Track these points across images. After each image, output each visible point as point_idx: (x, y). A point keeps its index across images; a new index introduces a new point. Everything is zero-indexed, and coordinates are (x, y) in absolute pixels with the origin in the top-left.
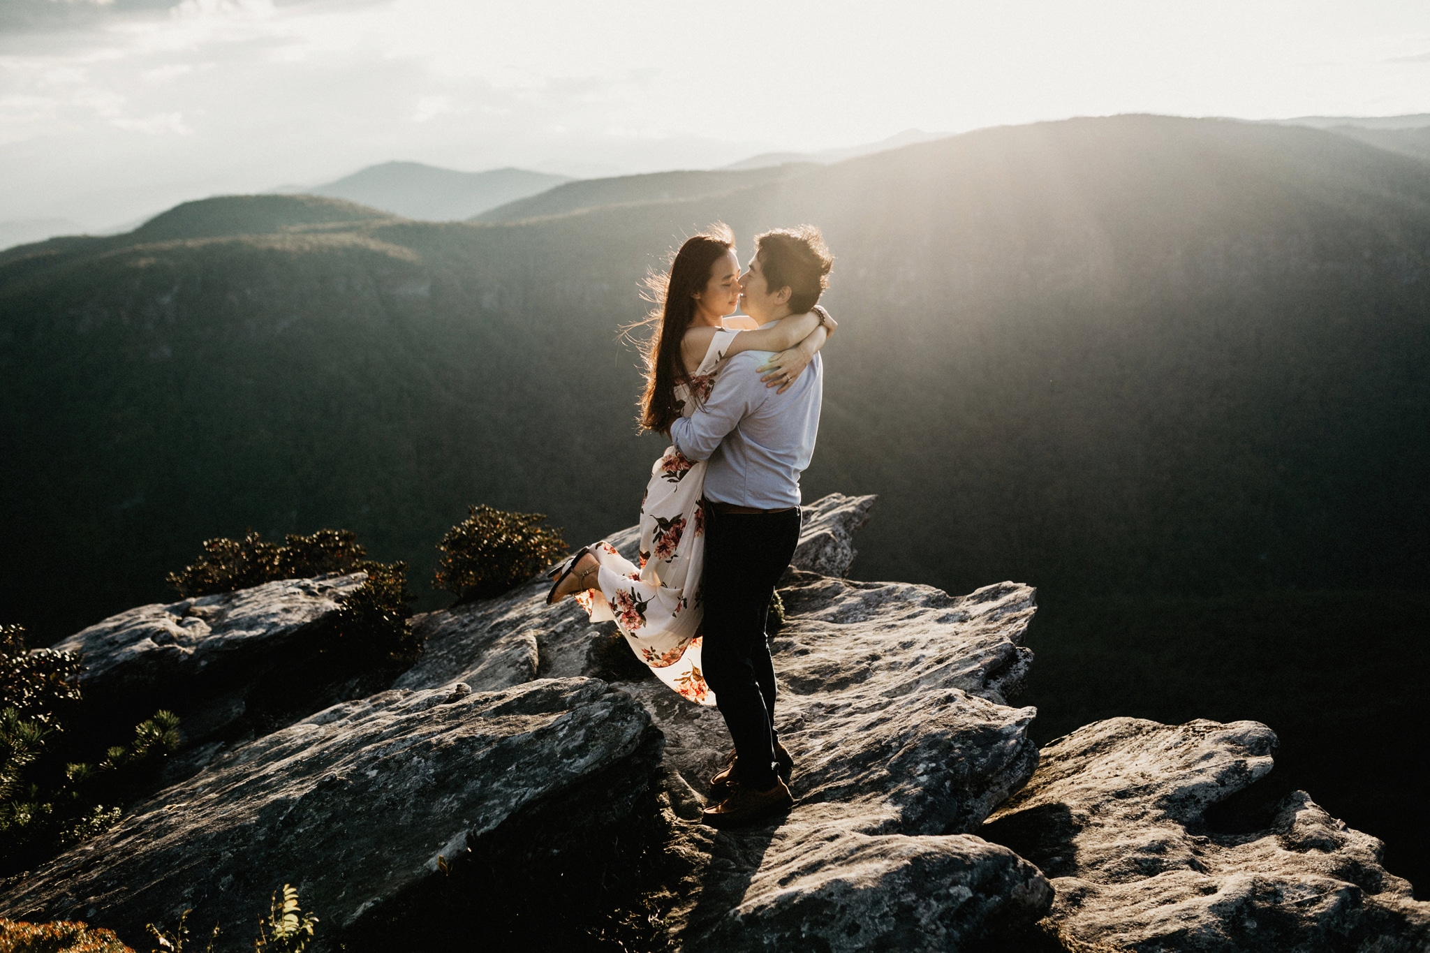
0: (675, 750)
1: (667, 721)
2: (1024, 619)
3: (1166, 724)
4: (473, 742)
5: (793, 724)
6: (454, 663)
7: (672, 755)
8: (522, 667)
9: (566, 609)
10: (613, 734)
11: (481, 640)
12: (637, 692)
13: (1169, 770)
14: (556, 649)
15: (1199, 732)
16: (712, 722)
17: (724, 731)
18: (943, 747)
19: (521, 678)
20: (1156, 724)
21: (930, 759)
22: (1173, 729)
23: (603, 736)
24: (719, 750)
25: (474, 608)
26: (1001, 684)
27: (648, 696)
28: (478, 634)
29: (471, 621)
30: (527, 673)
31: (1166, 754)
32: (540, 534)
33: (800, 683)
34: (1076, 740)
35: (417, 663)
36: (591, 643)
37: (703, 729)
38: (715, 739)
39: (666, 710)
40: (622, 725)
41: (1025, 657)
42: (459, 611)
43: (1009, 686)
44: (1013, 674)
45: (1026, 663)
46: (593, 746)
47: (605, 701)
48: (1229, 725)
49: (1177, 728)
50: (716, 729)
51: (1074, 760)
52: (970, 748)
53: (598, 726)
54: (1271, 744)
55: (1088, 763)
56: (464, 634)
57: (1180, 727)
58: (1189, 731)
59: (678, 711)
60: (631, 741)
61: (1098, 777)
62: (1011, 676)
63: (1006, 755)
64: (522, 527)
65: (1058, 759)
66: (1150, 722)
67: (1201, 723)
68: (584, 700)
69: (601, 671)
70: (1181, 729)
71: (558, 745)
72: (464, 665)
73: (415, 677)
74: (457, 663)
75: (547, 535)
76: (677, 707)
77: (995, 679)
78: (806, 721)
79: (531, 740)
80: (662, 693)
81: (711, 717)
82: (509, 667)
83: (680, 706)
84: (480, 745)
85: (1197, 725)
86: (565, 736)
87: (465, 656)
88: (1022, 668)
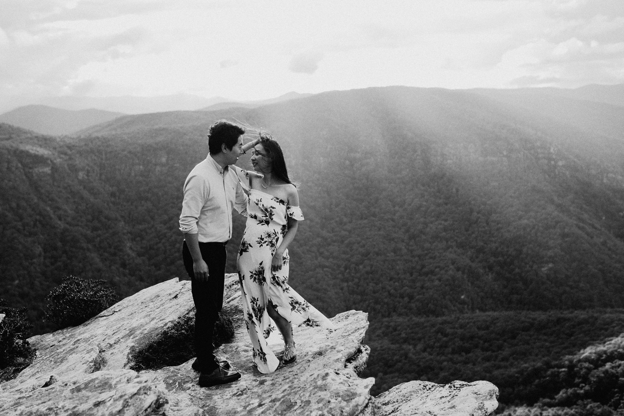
0: (176, 408)
1: (172, 392)
2: (363, 330)
3: (438, 384)
4: (57, 410)
5: (242, 391)
6: (53, 363)
7: (174, 411)
8: (90, 364)
9: (116, 331)
10: (139, 403)
11: (68, 349)
12: (155, 376)
13: (444, 409)
14: (110, 353)
15: (457, 388)
16: (196, 391)
17: (204, 396)
18: (325, 402)
19: (90, 370)
20: (433, 384)
21: (319, 409)
22: (443, 387)
23: (133, 404)
24: (201, 408)
25: (66, 331)
26: (354, 365)
27: (161, 378)
28: (67, 346)
29: (64, 339)
30: (93, 367)
31: (441, 400)
32: (103, 291)
33: (245, 368)
34: (392, 394)
35: (32, 363)
36: (129, 349)
37: (192, 396)
38: (198, 401)
39: (171, 386)
40: (145, 397)
41: (366, 350)
42: (57, 334)
43: (358, 366)
44: (360, 360)
45: (367, 353)
46: (127, 410)
47: (135, 383)
48: (472, 383)
49: (445, 386)
50: (199, 395)
51: (392, 405)
52: (340, 402)
53: (131, 398)
54: (496, 393)
55: (400, 406)
56: (60, 346)
57: (447, 385)
58: (451, 387)
59: (178, 386)
60: (150, 407)
61: (406, 414)
62: (359, 361)
63: (360, 406)
64: (93, 287)
65: (384, 404)
66: (430, 383)
67: (458, 383)
68: (123, 383)
69: (135, 365)
70: (447, 386)
71: (107, 410)
72: (58, 364)
73: (30, 371)
74: (55, 363)
75: (106, 291)
76: (177, 384)
77: (351, 363)
78: (248, 389)
79: (91, 408)
80: (169, 376)
81: (196, 389)
82: (83, 364)
83: (179, 383)
84: (61, 412)
85: (455, 384)
86: (111, 404)
87: (58, 358)
88: (364, 357)
